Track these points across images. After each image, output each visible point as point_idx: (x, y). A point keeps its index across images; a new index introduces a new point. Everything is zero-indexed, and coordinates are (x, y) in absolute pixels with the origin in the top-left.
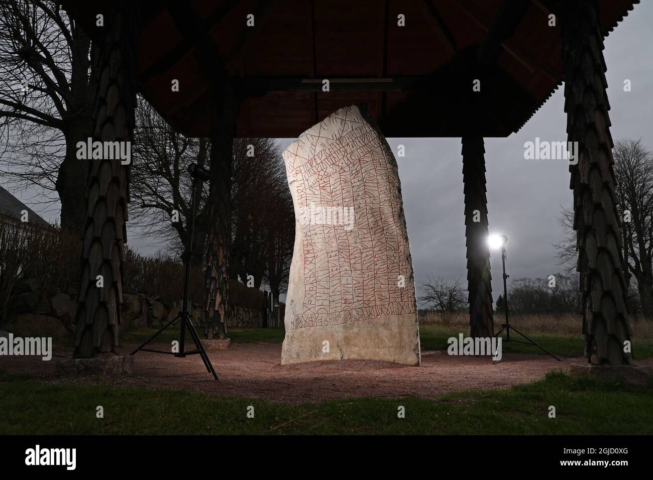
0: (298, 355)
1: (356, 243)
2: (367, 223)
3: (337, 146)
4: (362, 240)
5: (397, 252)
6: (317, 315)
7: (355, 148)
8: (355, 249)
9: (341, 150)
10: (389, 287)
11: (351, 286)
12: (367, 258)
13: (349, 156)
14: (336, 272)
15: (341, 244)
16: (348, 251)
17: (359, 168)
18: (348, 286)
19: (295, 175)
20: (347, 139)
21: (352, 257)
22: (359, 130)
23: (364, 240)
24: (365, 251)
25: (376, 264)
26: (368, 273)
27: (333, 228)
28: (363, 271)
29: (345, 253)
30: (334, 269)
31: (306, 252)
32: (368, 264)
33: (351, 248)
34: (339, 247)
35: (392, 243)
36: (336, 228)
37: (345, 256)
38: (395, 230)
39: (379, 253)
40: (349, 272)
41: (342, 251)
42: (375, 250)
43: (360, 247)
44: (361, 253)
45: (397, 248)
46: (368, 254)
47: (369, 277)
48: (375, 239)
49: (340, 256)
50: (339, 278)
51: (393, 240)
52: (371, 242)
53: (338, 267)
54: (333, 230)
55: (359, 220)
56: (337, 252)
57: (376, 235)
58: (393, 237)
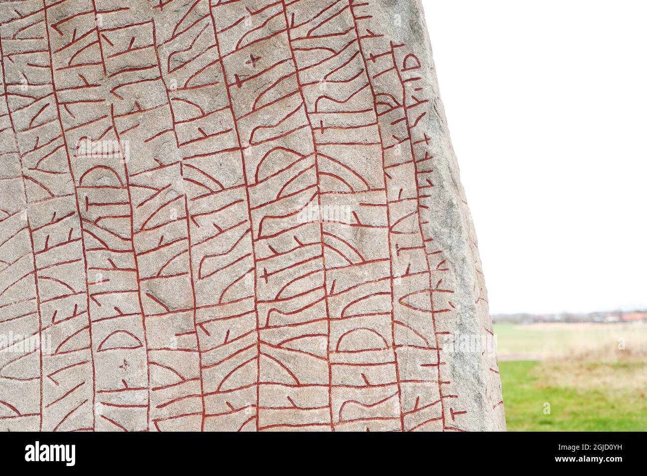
1: (162, 166)
2: (212, 55)
4: (191, 150)
5: (381, 197)
8: (158, 201)
10: (337, 403)
11: (140, 397)
12: (216, 247)
14: (69, 327)
15: (89, 180)
16: (124, 210)
18: (128, 397)
21: (144, 241)
23: (201, 147)
24: (204, 204)
25: (266, 275)
26: (224, 325)
27: (50, 100)
28: (203, 315)
29: (109, 223)
30: (64, 309)
32: (224, 278)
33: (138, 194)
34: (83, 194)
35: (347, 155)
36: (65, 95)
37: (113, 242)
38: (362, 80)
39: (279, 209)
40: (132, 323)
41: (94, 213)
42: (259, 194)
43: (181, 186)
44: (190, 218)
45: (379, 182)
46: (226, 218)
47: (231, 348)
48: (258, 137)
49: (91, 242)
50: (83, 355)
51: (354, 135)
52: (235, 159)
53: (81, 301)
54: (51, 111)
55: (175, 45)
56: (74, 222)
57: (263, 117)
58: (359, 119)
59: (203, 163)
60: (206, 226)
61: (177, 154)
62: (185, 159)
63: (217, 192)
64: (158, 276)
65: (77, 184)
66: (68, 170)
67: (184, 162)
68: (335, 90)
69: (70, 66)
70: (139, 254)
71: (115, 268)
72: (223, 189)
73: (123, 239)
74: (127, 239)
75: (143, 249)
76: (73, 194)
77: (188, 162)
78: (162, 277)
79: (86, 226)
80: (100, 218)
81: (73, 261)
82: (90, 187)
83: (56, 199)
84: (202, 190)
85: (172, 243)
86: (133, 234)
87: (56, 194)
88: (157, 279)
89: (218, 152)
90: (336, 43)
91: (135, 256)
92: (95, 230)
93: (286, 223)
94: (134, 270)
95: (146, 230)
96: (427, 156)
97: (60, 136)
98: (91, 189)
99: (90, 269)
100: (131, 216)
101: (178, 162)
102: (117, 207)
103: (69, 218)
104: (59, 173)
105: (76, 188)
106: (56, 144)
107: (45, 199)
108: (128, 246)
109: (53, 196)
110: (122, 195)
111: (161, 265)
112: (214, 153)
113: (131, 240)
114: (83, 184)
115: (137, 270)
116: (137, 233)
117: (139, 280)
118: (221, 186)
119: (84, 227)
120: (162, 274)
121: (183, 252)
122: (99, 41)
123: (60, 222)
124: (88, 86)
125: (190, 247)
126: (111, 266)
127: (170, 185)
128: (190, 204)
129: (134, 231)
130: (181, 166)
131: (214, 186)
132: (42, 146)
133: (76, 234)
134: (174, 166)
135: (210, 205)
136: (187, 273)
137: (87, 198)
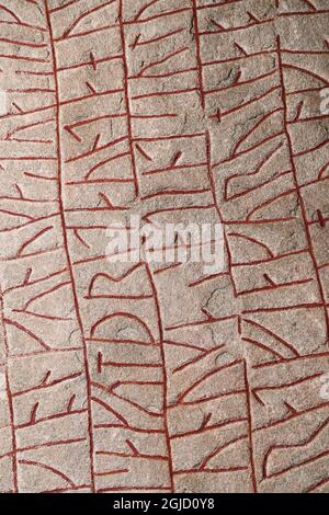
1: (211, 320)
15: (104, 330)
16: (155, 374)
23: (266, 299)
29: (132, 392)
34: (95, 348)
36: (77, 218)
41: (110, 376)
43: (239, 347)
44: (250, 393)
46: (303, 396)
52: (315, 318)
54: (55, 235)
62: (244, 312)
63: (288, 360)
64: (202, 469)
65: (87, 335)
66: (73, 315)
67: (243, 317)
69: (86, 180)
70: (174, 437)
71: (136, 454)
72: (298, 356)
73: (152, 414)
74: (157, 415)
75: (181, 430)
76: (80, 348)
77: (250, 317)
78: (208, 470)
79: (95, 392)
80: (118, 383)
81: (73, 441)
82: (105, 341)
83: (52, 353)
84: (268, 357)
85: (224, 424)
86: (165, 407)
87: (52, 346)
88: (200, 474)
89: (291, 308)
91: (168, 439)
92: (108, 400)
94: (164, 458)
95: (186, 404)
97: (65, 270)
98: (107, 344)
99: (97, 453)
100: (164, 383)
101: (233, 316)
102: (145, 370)
103: (71, 380)
104: (60, 319)
105: (84, 340)
106: (58, 279)
107: (35, 353)
108: (157, 424)
109: (48, 349)
110: (152, 355)
111: (207, 453)
112: (286, 309)
113: (163, 415)
114: (96, 335)
115: (169, 459)
116: (171, 407)
117: (172, 473)
118: (295, 352)
119: (93, 394)
120: (209, 466)
121: (241, 438)
122: (131, 152)
123: (58, 385)
124: (111, 208)
125: (250, 431)
126: (130, 452)
127: (223, 345)
128: (251, 373)
129: (168, 404)
130: (239, 321)
131: (284, 352)
132: (35, 282)
133: (80, 403)
134: (228, 321)
135: (280, 377)
136: (246, 468)
137: (100, 355)
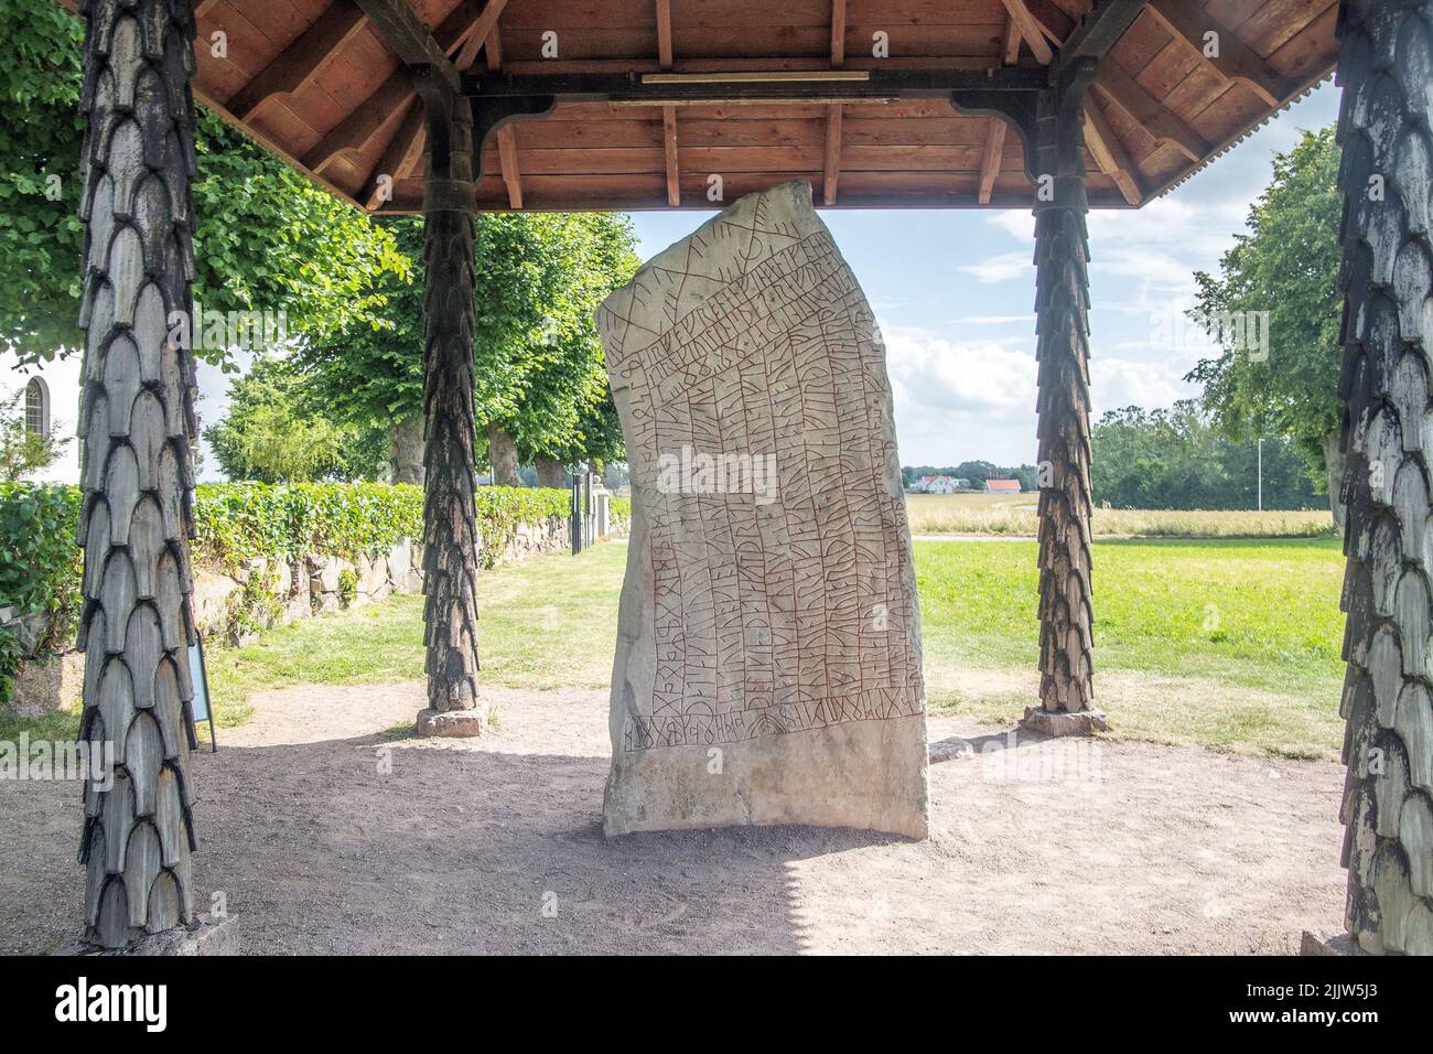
0: (643, 812)
2: (807, 495)
3: (733, 299)
4: (797, 538)
5: (884, 566)
6: (686, 718)
7: (778, 304)
8: (778, 561)
9: (742, 308)
10: (861, 654)
11: (768, 649)
12: (806, 584)
13: (762, 325)
14: (731, 616)
17: (788, 356)
18: (761, 649)
19: (627, 374)
20: (758, 280)
22: (788, 257)
25: (830, 598)
26: (810, 620)
27: (724, 508)
28: (799, 614)
29: (753, 569)
30: (728, 608)
31: (657, 566)
32: (811, 598)
33: (768, 557)
34: (740, 554)
35: (869, 546)
36: (732, 507)
37: (754, 578)
38: (876, 512)
39: (838, 569)
40: (764, 616)
41: (745, 564)
42: (828, 561)
43: (790, 555)
44: (794, 570)
45: (882, 558)
46: (811, 571)
47: (813, 630)
48: (829, 535)
49: (742, 577)
50: (739, 629)
51: (872, 537)
52: (817, 544)
53: (737, 604)
54: (724, 513)
55: (789, 489)
56: (734, 567)
57: (831, 526)
58: (873, 530)
59: (802, 545)
60: (802, 574)
61: (788, 540)
64: (777, 595)
65: (737, 549)
66: (731, 542)
67: (792, 544)
68: (863, 515)
70: (768, 585)
71: (755, 590)
72: (811, 558)
73: (760, 577)
74: (762, 577)
75: (770, 582)
76: (734, 554)
77: (794, 544)
78: (779, 596)
80: (748, 566)
81: (733, 585)
83: (724, 555)
84: (800, 557)
85: (785, 581)
86: (765, 575)
87: (724, 553)
88: (776, 597)
89: (809, 540)
90: (866, 494)
91: (766, 585)
92: (745, 572)
93: (841, 575)
95: (772, 574)
96: (905, 549)
98: (744, 553)
99: (741, 589)
100: (764, 567)
101: (789, 543)
102: (757, 562)
103: (731, 565)
104: (727, 543)
105: (736, 551)
106: (725, 529)
107: (718, 555)
108: (762, 580)
110: (760, 557)
111: (779, 590)
112: (807, 541)
113: (764, 577)
114: (739, 550)
115: (766, 592)
116: (767, 575)
117: (767, 597)
118: (810, 556)
119: (739, 570)
120: (779, 594)
121: (790, 585)
123: (726, 566)
125: (794, 583)
126: (753, 589)
127: (784, 554)
128: (794, 563)
130: (790, 545)
131: (806, 556)
132: (717, 529)
133: (735, 572)
134: (787, 545)
135: (804, 564)
136: (792, 595)
137: (741, 557)
